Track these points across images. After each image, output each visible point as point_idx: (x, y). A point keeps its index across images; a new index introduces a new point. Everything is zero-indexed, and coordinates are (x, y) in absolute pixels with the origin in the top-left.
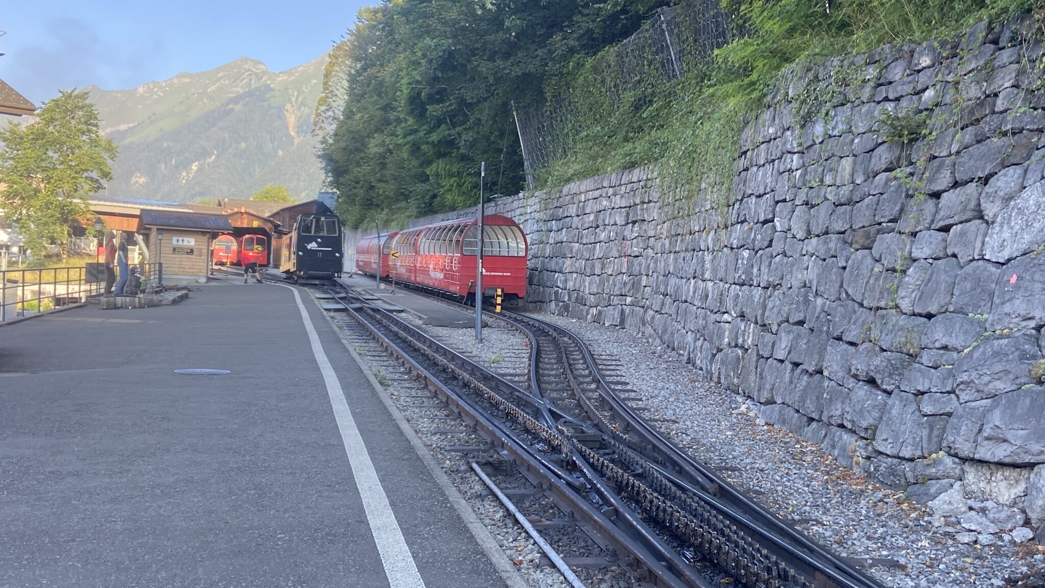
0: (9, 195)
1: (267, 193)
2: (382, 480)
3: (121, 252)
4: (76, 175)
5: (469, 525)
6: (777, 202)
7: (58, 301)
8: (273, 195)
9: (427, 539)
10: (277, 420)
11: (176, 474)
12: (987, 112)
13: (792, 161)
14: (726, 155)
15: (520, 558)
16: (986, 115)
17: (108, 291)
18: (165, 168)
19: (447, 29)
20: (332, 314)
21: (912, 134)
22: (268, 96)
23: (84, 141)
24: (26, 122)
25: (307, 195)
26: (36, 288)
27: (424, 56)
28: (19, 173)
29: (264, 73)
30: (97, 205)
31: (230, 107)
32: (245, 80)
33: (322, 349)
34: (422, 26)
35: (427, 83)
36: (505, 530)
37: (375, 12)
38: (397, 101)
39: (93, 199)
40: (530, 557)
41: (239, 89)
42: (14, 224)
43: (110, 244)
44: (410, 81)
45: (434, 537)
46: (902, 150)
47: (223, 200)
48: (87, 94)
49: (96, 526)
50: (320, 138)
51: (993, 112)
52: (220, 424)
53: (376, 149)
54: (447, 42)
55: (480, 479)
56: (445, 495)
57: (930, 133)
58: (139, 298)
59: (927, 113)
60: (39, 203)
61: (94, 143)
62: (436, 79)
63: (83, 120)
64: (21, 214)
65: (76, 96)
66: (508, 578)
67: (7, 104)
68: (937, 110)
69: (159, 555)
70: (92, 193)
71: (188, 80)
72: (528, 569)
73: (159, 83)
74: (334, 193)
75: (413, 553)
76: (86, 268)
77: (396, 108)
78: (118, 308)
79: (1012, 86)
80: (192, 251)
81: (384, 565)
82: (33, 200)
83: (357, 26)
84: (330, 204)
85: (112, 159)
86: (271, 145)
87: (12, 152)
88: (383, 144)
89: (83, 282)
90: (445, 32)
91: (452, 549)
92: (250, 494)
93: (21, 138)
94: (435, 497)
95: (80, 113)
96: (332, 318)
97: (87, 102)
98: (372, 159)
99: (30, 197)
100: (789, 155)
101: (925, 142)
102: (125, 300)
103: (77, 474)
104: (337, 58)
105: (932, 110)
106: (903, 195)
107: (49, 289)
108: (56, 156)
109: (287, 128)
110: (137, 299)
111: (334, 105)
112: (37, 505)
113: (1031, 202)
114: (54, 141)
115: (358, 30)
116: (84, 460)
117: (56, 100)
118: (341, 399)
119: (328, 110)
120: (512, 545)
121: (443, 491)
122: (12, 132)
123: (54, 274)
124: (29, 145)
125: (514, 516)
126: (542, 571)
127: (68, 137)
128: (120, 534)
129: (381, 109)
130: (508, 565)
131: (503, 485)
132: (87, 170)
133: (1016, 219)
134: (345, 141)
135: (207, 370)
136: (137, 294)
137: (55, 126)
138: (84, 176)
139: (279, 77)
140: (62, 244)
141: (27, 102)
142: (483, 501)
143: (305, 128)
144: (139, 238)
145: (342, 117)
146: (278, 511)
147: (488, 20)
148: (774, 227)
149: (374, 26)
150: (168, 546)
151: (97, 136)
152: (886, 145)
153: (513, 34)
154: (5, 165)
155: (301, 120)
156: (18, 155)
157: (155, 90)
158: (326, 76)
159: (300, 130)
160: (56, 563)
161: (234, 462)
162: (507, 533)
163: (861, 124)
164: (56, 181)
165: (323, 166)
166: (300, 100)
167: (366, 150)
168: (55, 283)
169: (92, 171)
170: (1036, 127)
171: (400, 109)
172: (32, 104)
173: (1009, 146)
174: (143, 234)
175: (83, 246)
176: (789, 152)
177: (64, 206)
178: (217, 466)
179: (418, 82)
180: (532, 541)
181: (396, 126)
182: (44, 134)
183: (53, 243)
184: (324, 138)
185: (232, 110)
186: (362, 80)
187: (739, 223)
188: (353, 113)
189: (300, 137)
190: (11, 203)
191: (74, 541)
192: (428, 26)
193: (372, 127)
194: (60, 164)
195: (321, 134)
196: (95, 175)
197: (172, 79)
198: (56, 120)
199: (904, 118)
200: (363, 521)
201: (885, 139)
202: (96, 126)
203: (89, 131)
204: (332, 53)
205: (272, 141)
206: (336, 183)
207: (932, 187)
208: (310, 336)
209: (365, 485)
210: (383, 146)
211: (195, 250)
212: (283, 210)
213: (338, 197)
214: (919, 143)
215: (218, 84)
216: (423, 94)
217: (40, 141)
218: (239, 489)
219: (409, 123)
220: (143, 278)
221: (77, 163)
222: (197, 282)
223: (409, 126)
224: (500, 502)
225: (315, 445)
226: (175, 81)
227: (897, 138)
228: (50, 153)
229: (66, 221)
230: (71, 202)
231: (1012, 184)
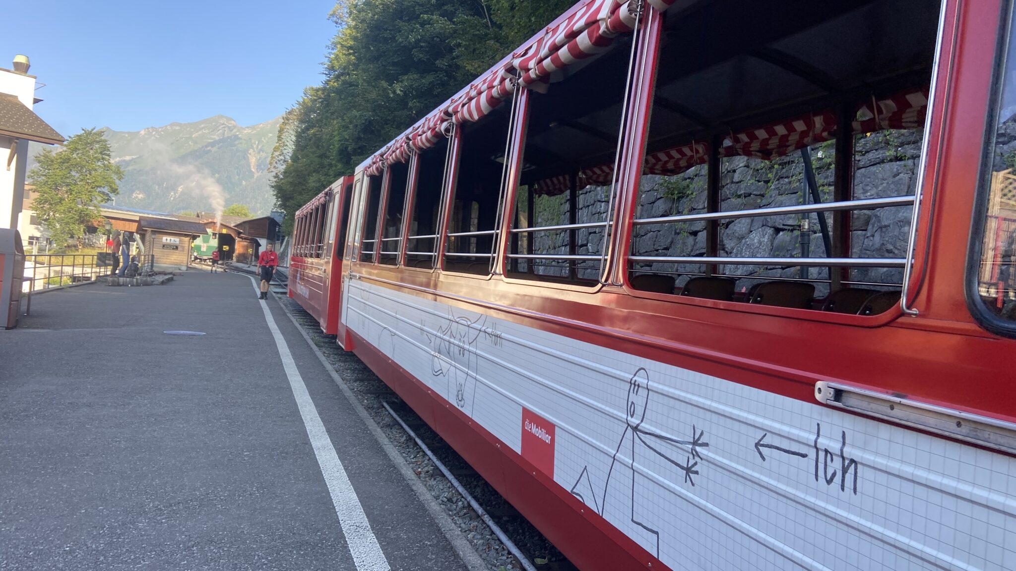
0: (41, 202)
1: (233, 210)
2: (320, 414)
3: (124, 246)
4: (92, 190)
5: (384, 446)
6: (590, 233)
7: (74, 278)
8: (237, 211)
9: (354, 456)
10: (242, 369)
11: (166, 406)
12: (729, 181)
13: (601, 207)
14: (556, 201)
15: (419, 470)
16: (727, 184)
17: (113, 273)
18: (159, 188)
19: (369, 105)
20: (279, 295)
21: (680, 193)
22: (236, 143)
23: (99, 166)
24: (57, 149)
25: (262, 213)
26: (59, 268)
27: (351, 122)
28: (49, 186)
29: (235, 127)
30: (106, 212)
31: (208, 149)
32: (221, 131)
33: (273, 320)
34: (350, 102)
35: (353, 140)
36: (407, 450)
37: (317, 90)
38: (330, 152)
39: (104, 207)
40: (426, 469)
41: (215, 137)
42: (43, 222)
43: (117, 239)
44: (340, 139)
45: (359, 455)
46: (673, 202)
47: (201, 213)
48: (103, 132)
49: (105, 445)
50: (274, 174)
51: (732, 182)
52: (199, 371)
53: (314, 184)
54: (368, 114)
55: (389, 413)
56: (365, 425)
57: (692, 194)
58: (137, 279)
59: (690, 180)
60: (63, 208)
61: (107, 168)
62: (359, 138)
63: (99, 151)
64: (48, 215)
65: (95, 134)
66: (413, 484)
67: (43, 136)
68: (696, 179)
69: (154, 467)
70: (103, 204)
71: (178, 128)
72: (426, 477)
73: (156, 129)
74: (282, 213)
75: (344, 466)
76: (97, 256)
77: (329, 157)
78: (121, 286)
79: (745, 166)
80: (177, 248)
81: (324, 475)
82: (58, 206)
83: (304, 99)
84: (279, 219)
85: (119, 180)
86: (237, 177)
87: (44, 171)
88: (319, 181)
89: (94, 266)
90: (367, 107)
91: (372, 464)
92: (222, 423)
93: (52, 161)
94: (358, 426)
95: (97, 146)
96: (280, 298)
97: (103, 138)
98: (310, 191)
99: (56, 204)
100: (599, 203)
101: (688, 199)
102: (126, 280)
103: (89, 405)
104: (288, 120)
105: (693, 179)
106: (673, 233)
107: (68, 270)
108: (77, 175)
109: (250, 166)
110: (135, 280)
111: (285, 152)
112: (59, 428)
113: (756, 241)
114: (77, 164)
115: (304, 102)
116: (95, 395)
117: (80, 136)
118: (288, 355)
119: (280, 155)
120: (413, 460)
121: (364, 422)
122: (45, 156)
123: (72, 260)
124: (57, 167)
125: (414, 440)
126: (435, 479)
127: (87, 162)
128: (123, 451)
129: (319, 157)
130: (413, 476)
131: (405, 418)
132: (100, 187)
133: (745, 251)
134: (292, 177)
135: (188, 332)
136: (135, 276)
137: (78, 154)
138: (97, 191)
139: (245, 130)
140: (79, 238)
141: (58, 135)
142: (391, 429)
143: (263, 166)
144: (137, 237)
145: (290, 160)
146: (244, 435)
147: (397, 101)
148: (588, 249)
149: (316, 100)
150: (161, 460)
151: (109, 163)
152: (663, 199)
153: (414, 112)
154: (39, 179)
155: (260, 161)
156: (49, 173)
157: (154, 133)
158: (280, 131)
159: (259, 167)
160: (74, 472)
161: (210, 399)
162: (409, 452)
163: (646, 185)
164: (76, 193)
165: (275, 193)
166: (260, 147)
167: (307, 185)
168: (73, 266)
169: (104, 187)
170: (759, 193)
171: (332, 158)
172: (62, 137)
173: (742, 204)
174: (140, 234)
175: (94, 241)
176: (599, 201)
177: (82, 211)
178: (197, 401)
179: (347, 140)
180: (427, 458)
181: (329, 169)
182: (69, 159)
183: (72, 237)
184: (277, 174)
185: (210, 151)
186: (305, 136)
187: (563, 246)
188: (298, 159)
189: (258, 172)
190: (42, 207)
191: (87, 455)
192: (355, 102)
193: (312, 168)
194: (80, 181)
195: (275, 171)
196: (106, 190)
197: (166, 126)
198: (79, 149)
199: (675, 183)
200: (307, 442)
201: (662, 195)
202: (109, 155)
203: (103, 159)
204: (285, 116)
205: (238, 175)
206: (283, 206)
207: (692, 228)
208: (264, 310)
209: (308, 416)
210: (319, 182)
211: (179, 247)
212: (244, 222)
213: (285, 215)
214: (684, 200)
215: (200, 132)
216: (349, 148)
217: (66, 164)
218: (215, 419)
219: (338, 167)
220: (140, 265)
221: (93, 181)
222: (180, 269)
223: (338, 169)
224: (404, 429)
225: (270, 388)
226: (169, 128)
227: (670, 196)
228: (73, 173)
229: (82, 222)
230: (87, 209)
231: (744, 229)
